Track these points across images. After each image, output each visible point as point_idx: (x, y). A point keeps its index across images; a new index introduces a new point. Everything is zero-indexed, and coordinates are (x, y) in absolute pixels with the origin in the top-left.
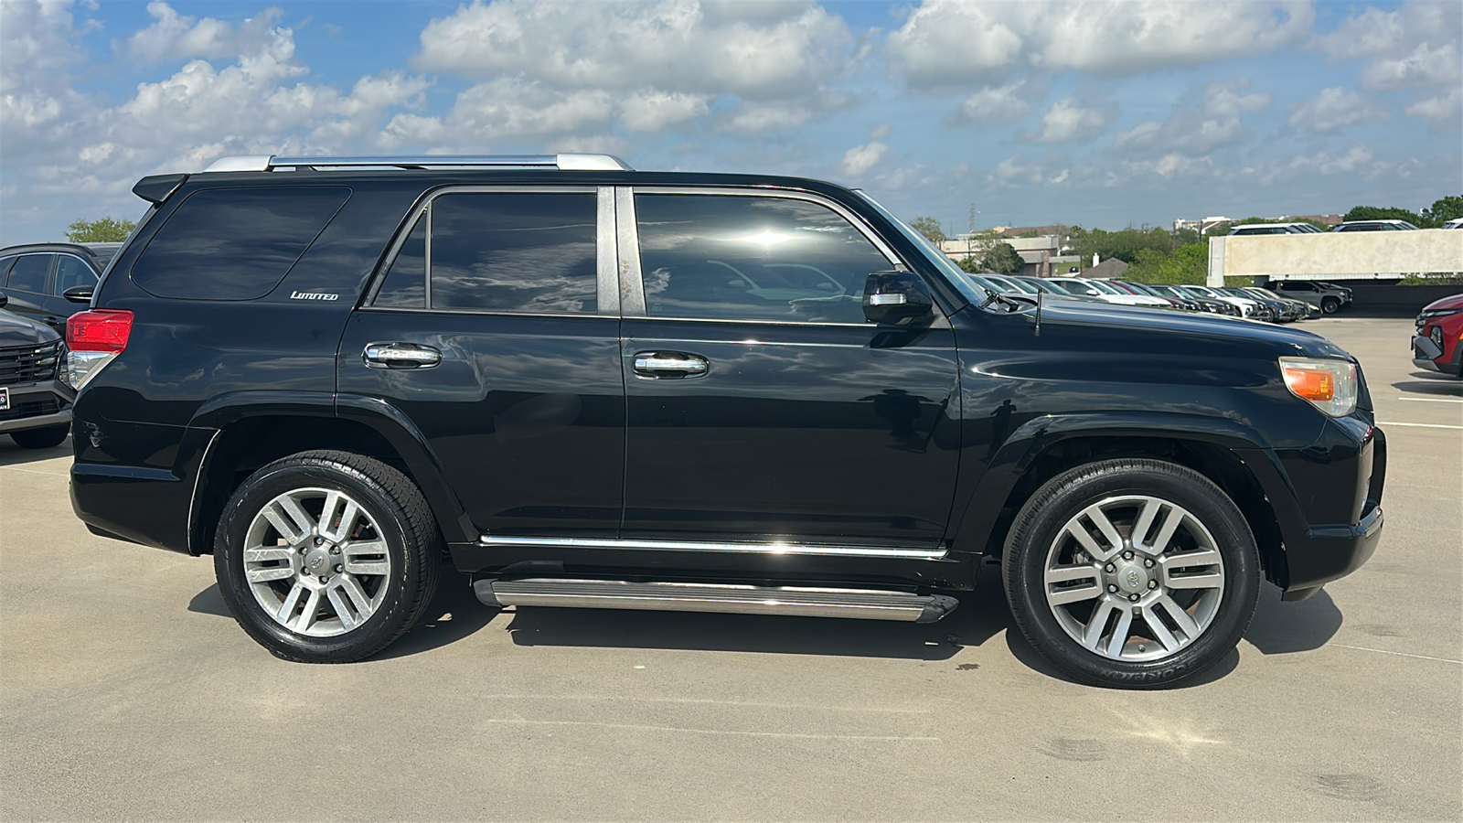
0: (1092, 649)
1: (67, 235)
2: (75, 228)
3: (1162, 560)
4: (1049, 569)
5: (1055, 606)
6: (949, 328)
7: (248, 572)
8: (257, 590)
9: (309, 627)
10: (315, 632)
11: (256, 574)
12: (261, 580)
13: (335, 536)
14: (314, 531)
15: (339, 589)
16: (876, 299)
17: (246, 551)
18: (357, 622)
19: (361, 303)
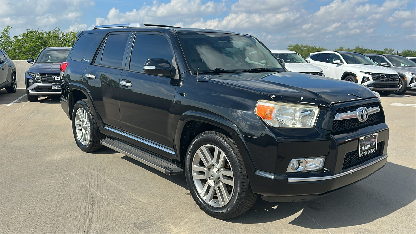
1: (287, 48)
2: (289, 47)
5: (195, 179)
6: (179, 79)
7: (76, 126)
8: (78, 131)
9: (83, 142)
10: (83, 143)
11: (77, 127)
12: (78, 129)
13: (86, 120)
14: (84, 119)
15: (86, 134)
16: (147, 67)
17: (76, 121)
18: (88, 143)
19: (92, 62)
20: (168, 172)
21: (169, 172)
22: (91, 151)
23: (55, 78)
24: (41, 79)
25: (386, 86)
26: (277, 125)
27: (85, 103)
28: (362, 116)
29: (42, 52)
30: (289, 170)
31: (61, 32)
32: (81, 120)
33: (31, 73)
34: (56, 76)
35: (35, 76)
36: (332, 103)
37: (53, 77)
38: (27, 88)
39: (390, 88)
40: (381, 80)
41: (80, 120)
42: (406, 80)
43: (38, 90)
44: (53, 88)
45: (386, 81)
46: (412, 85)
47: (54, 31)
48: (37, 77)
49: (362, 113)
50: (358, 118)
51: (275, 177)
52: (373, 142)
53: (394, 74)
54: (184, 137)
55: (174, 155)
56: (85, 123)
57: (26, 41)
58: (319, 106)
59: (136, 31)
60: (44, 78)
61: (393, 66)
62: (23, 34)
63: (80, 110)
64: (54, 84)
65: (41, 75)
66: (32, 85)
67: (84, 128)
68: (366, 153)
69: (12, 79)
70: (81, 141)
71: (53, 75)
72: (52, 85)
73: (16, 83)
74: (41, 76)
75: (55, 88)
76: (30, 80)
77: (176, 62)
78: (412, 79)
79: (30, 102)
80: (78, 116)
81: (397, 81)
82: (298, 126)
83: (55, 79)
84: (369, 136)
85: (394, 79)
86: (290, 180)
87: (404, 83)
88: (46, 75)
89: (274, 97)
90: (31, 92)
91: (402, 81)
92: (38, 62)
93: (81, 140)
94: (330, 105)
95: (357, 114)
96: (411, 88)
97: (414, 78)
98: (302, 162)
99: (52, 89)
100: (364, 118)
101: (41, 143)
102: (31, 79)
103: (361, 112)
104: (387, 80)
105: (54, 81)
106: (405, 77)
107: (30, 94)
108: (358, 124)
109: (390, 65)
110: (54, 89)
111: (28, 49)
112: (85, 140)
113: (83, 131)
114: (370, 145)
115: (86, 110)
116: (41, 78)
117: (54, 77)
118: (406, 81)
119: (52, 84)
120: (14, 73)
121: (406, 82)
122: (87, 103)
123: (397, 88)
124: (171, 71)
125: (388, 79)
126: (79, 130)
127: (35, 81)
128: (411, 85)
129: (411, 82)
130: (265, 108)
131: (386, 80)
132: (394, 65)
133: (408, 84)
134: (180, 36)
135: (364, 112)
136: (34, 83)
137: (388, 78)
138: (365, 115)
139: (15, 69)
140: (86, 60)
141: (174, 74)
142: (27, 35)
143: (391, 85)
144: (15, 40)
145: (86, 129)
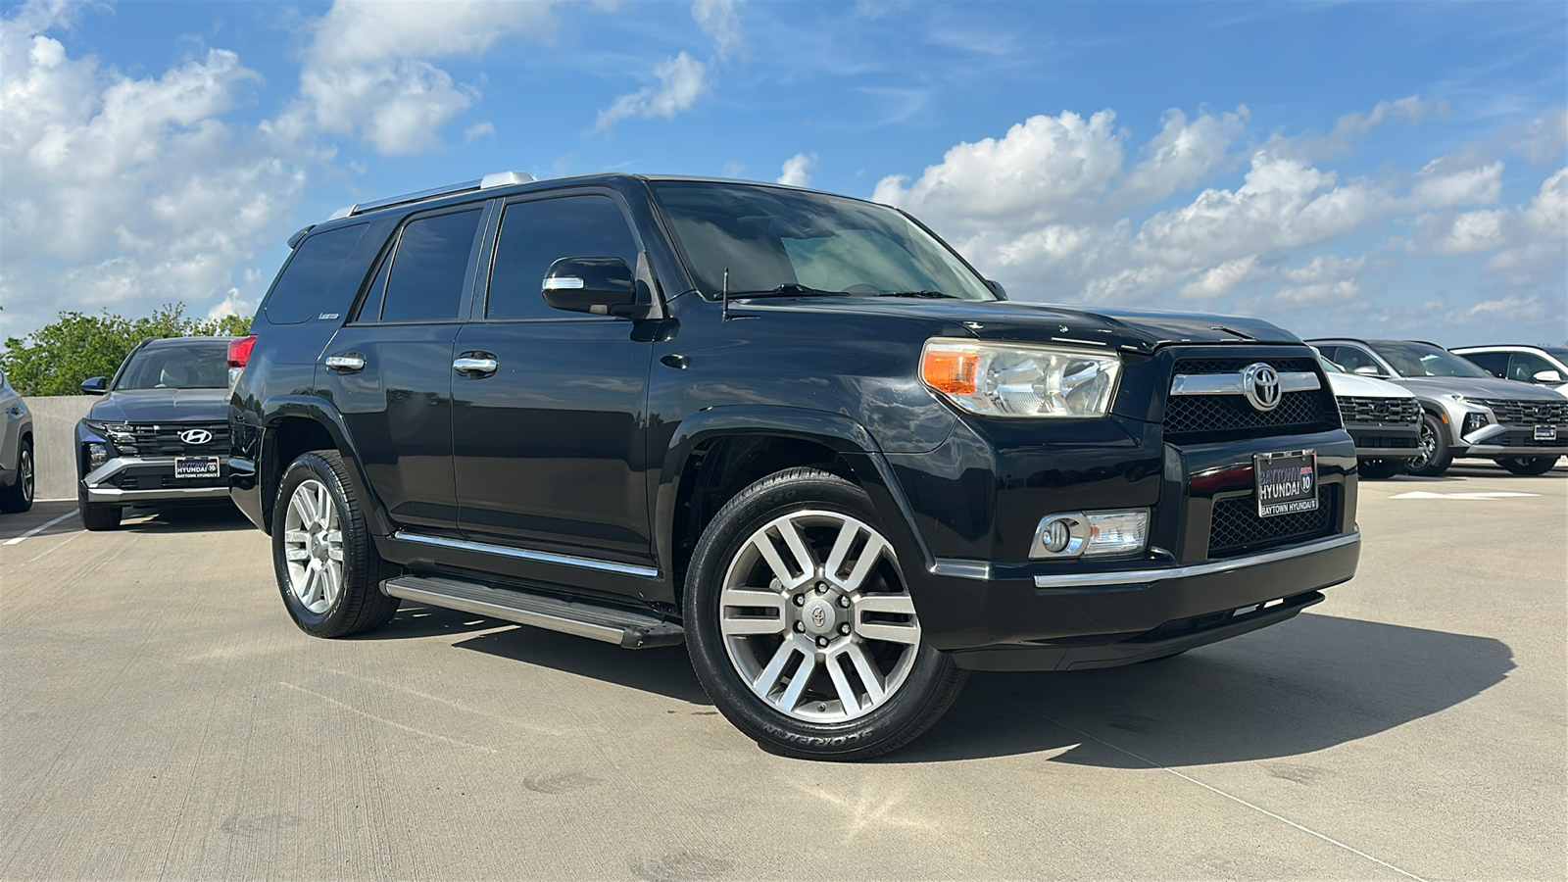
0: (763, 697)
3: (856, 599)
4: (727, 589)
5: (728, 636)
6: (661, 317)
7: (287, 551)
8: (292, 567)
9: (312, 603)
10: (314, 608)
11: (291, 553)
12: (293, 558)
13: (325, 523)
14: (316, 519)
15: (327, 571)
16: (553, 283)
17: (286, 532)
18: (331, 602)
19: (349, 320)
20: (634, 637)
21: (638, 634)
22: (343, 631)
23: (186, 437)
24: (137, 442)
25: (1377, 443)
26: (991, 410)
27: (324, 460)
28: (1260, 390)
29: (137, 355)
30: (1037, 551)
31: (186, 320)
32: (308, 525)
33: (97, 421)
34: (192, 432)
35: (113, 433)
36: (1159, 342)
37: (179, 433)
38: (83, 478)
39: (1392, 447)
40: (1358, 420)
41: (303, 528)
42: (1446, 422)
43: (124, 483)
44: (179, 473)
45: (1376, 423)
46: (1471, 438)
47: (159, 316)
48: (120, 435)
49: (1258, 381)
50: (1246, 397)
51: (994, 572)
52: (1303, 476)
53: (1401, 399)
54: (687, 504)
55: (652, 577)
56: (324, 533)
57: (53, 356)
58: (1118, 351)
59: (506, 196)
60: (146, 437)
61: (1396, 375)
62: (46, 329)
63: (304, 488)
64: (184, 459)
65: (134, 429)
66: (99, 466)
67: (318, 552)
68: (1282, 509)
69: (21, 460)
70: (304, 600)
71: (181, 428)
72: (176, 462)
73: (33, 477)
74: (135, 431)
75: (186, 473)
76: (93, 448)
77: (650, 267)
78: (1468, 416)
79: (91, 530)
80: (296, 514)
81: (1415, 422)
82: (1059, 411)
83: (187, 441)
84: (1287, 454)
85: (1402, 417)
86: (1042, 581)
87: (1443, 437)
88: (156, 428)
89: (975, 326)
90: (96, 491)
91: (1435, 425)
92: (121, 387)
93: (306, 597)
94: (1153, 348)
95: (1242, 383)
96: (1468, 448)
97: (1475, 414)
98: (1076, 523)
99: (177, 476)
100: (1269, 398)
101: (154, 624)
102: (98, 443)
103: (1256, 375)
104: (1381, 421)
105: (183, 449)
106: (1443, 413)
107: (91, 499)
108: (1252, 419)
109: (1388, 374)
110: (182, 476)
111: (61, 384)
112: (323, 598)
113: (315, 563)
114: (1294, 485)
115: (326, 483)
116: (137, 438)
117: (183, 435)
118: (1448, 425)
119: (177, 458)
120: (27, 438)
121: (1447, 428)
122: (329, 460)
123: (1417, 447)
124: (634, 294)
125: (1381, 415)
126: (296, 565)
127: (113, 450)
128: (1465, 438)
129: (1467, 428)
130: (949, 361)
131: (1377, 419)
132: (1402, 372)
133: (1456, 434)
134: (658, 190)
135: (1264, 377)
136: (106, 459)
137: (1382, 411)
138: (1269, 388)
139: (30, 424)
140: (327, 316)
141: (644, 304)
142: (58, 332)
143: (1397, 438)
144: (12, 352)
145: (324, 557)
